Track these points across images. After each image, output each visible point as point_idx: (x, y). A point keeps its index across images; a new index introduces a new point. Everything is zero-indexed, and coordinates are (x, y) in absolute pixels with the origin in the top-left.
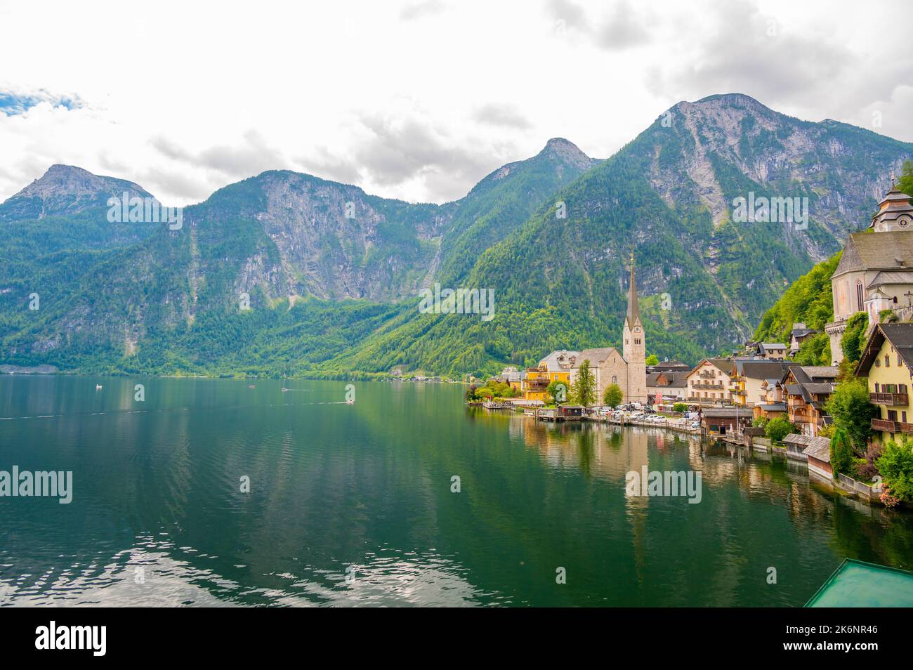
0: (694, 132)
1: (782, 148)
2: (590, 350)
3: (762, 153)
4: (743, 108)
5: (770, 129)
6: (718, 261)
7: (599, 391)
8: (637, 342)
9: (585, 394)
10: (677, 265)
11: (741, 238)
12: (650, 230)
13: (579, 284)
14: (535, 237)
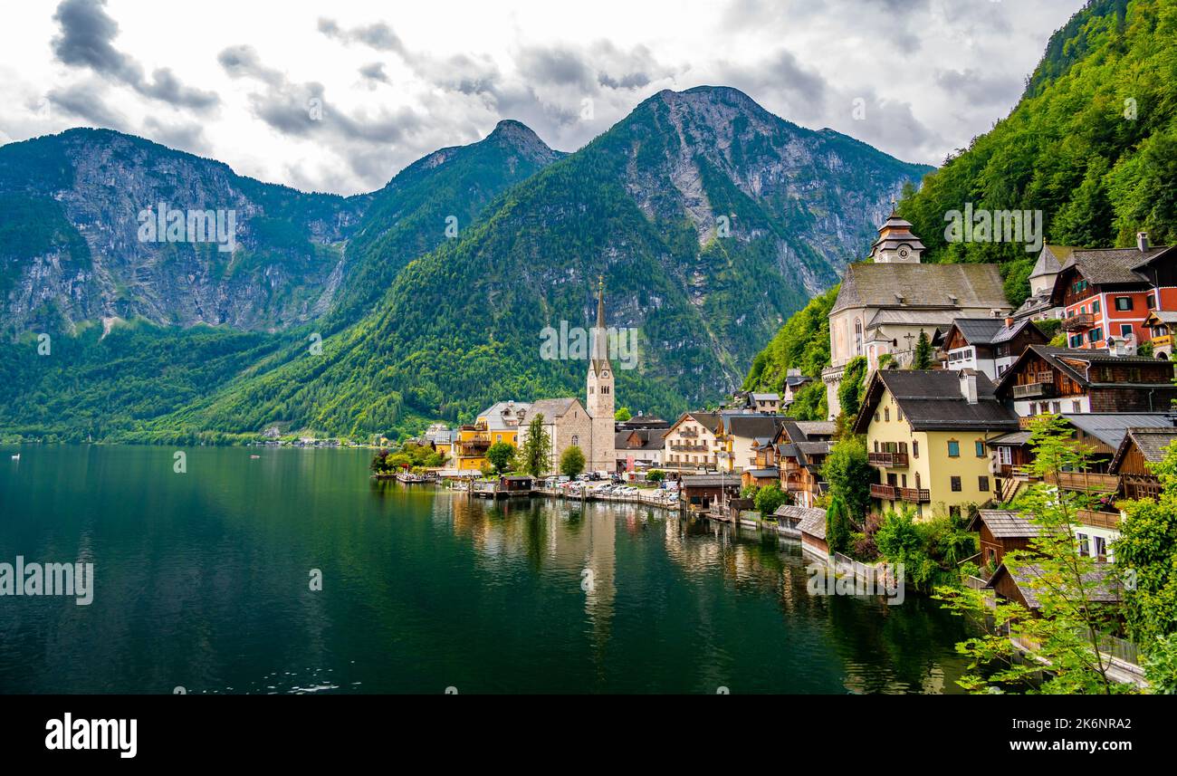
0: (679, 128)
1: (777, 158)
2: (546, 401)
3: (755, 161)
4: (735, 105)
5: (765, 133)
6: (704, 290)
7: (555, 455)
8: (605, 390)
9: (536, 461)
10: (656, 293)
11: (730, 263)
12: (624, 247)
13: (533, 314)
14: (477, 249)
